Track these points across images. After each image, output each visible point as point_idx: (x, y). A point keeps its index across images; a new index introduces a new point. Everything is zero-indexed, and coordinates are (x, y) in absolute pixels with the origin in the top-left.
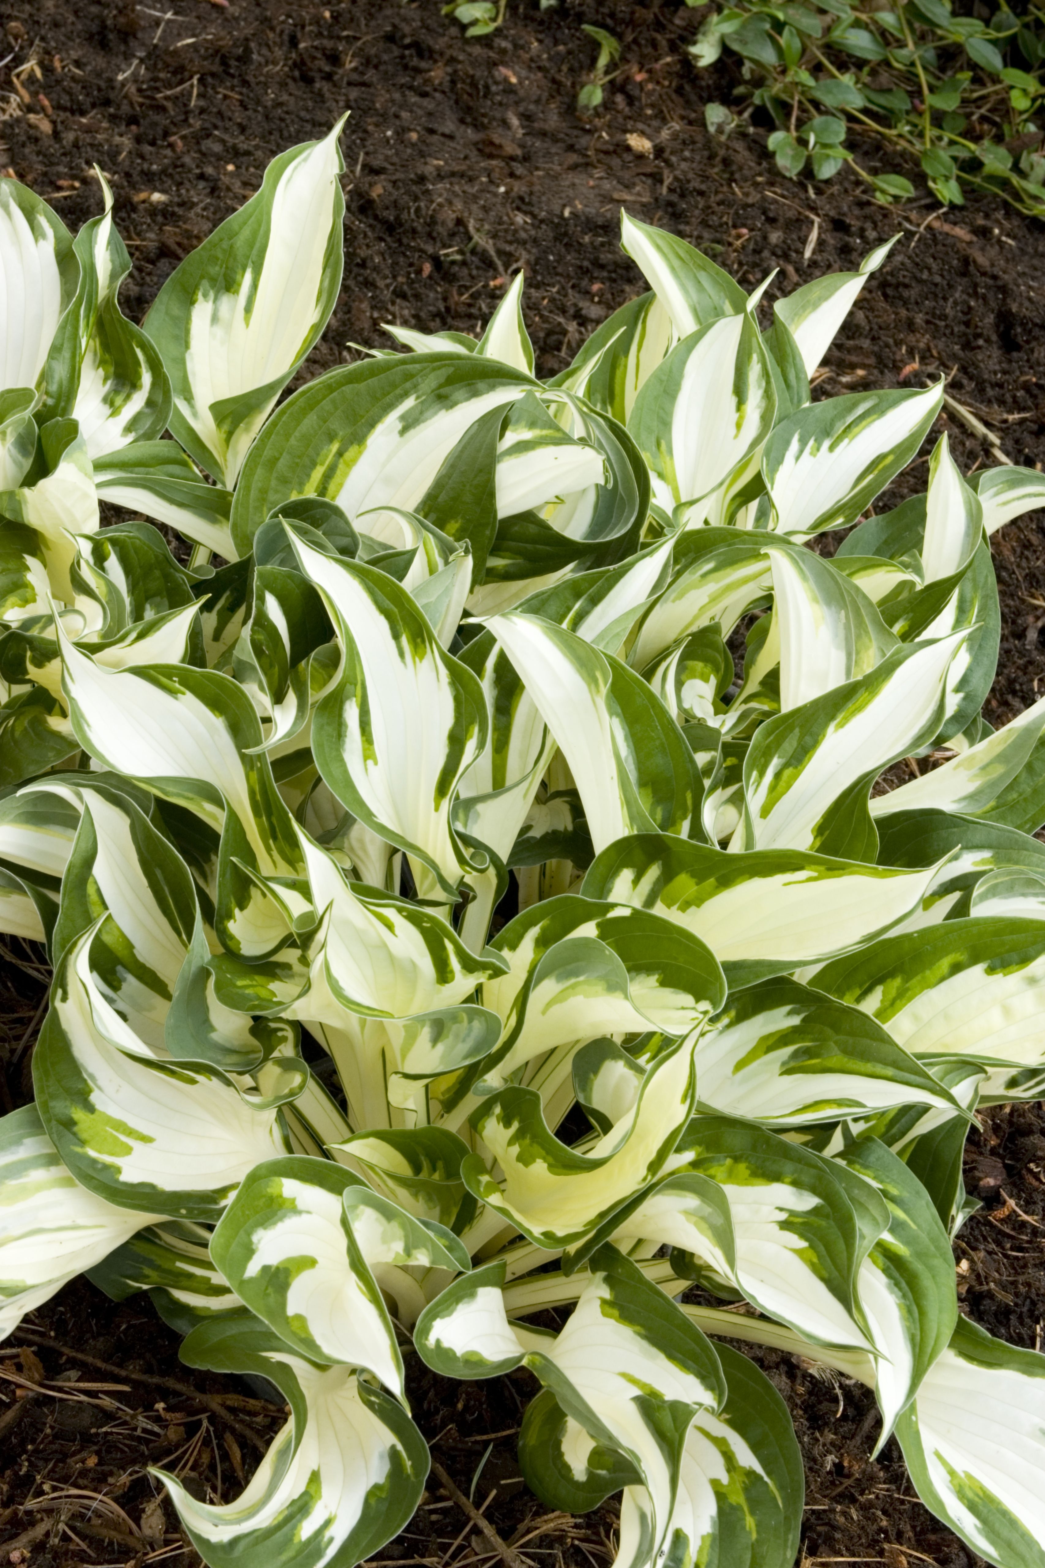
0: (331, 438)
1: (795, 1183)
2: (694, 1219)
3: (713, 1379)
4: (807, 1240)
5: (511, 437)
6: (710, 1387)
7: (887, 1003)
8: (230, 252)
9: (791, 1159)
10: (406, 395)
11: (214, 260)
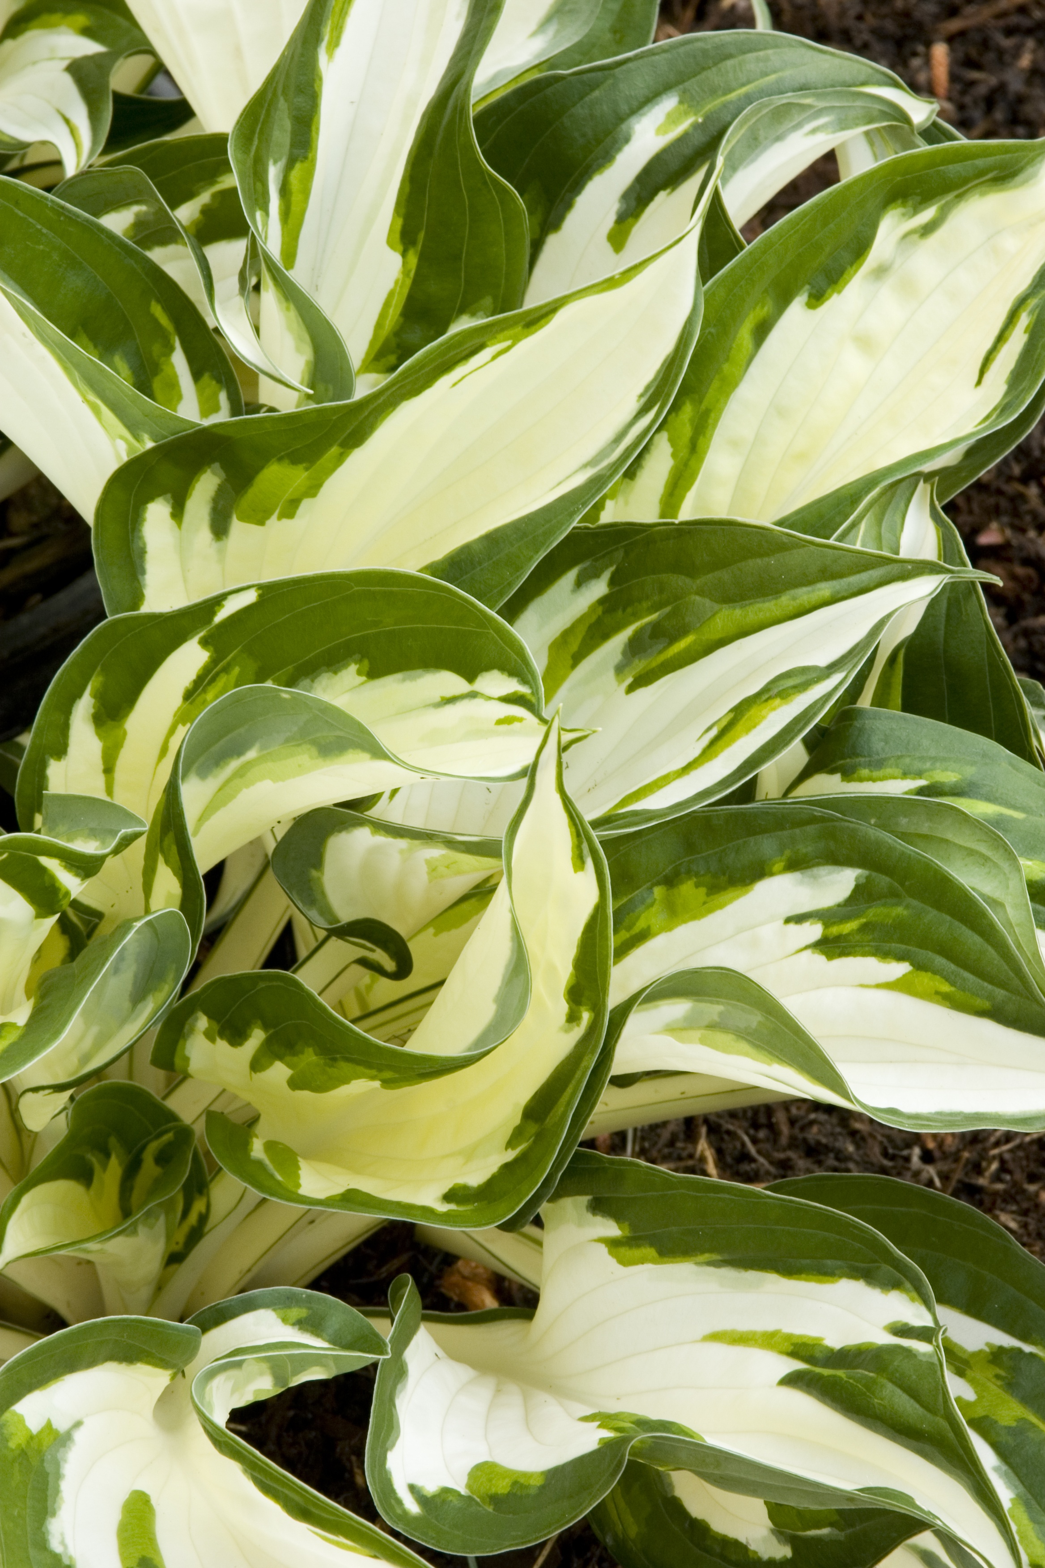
1: (795, 865)
2: (697, 1034)
3: (887, 1268)
4: (901, 957)
6: (890, 1284)
7: (684, 453)
9: (764, 831)
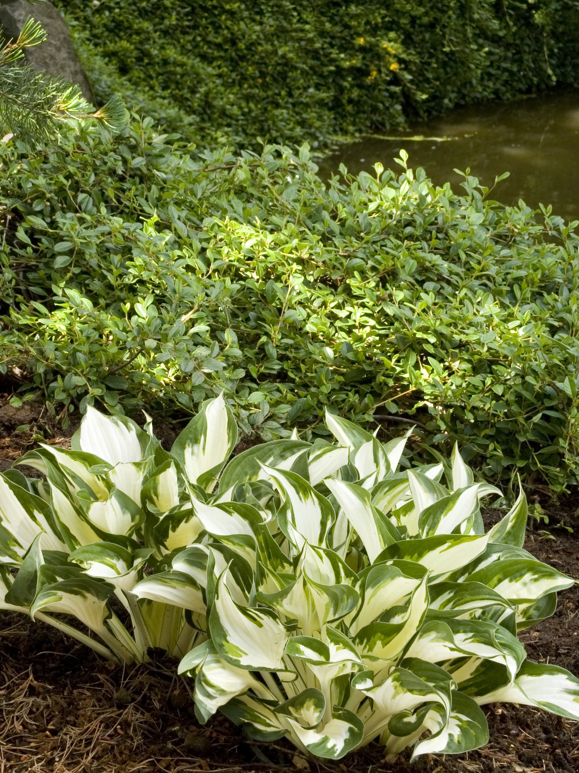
0: (246, 474)
5: (312, 457)
8: (196, 429)
10: (270, 456)
11: (190, 432)
